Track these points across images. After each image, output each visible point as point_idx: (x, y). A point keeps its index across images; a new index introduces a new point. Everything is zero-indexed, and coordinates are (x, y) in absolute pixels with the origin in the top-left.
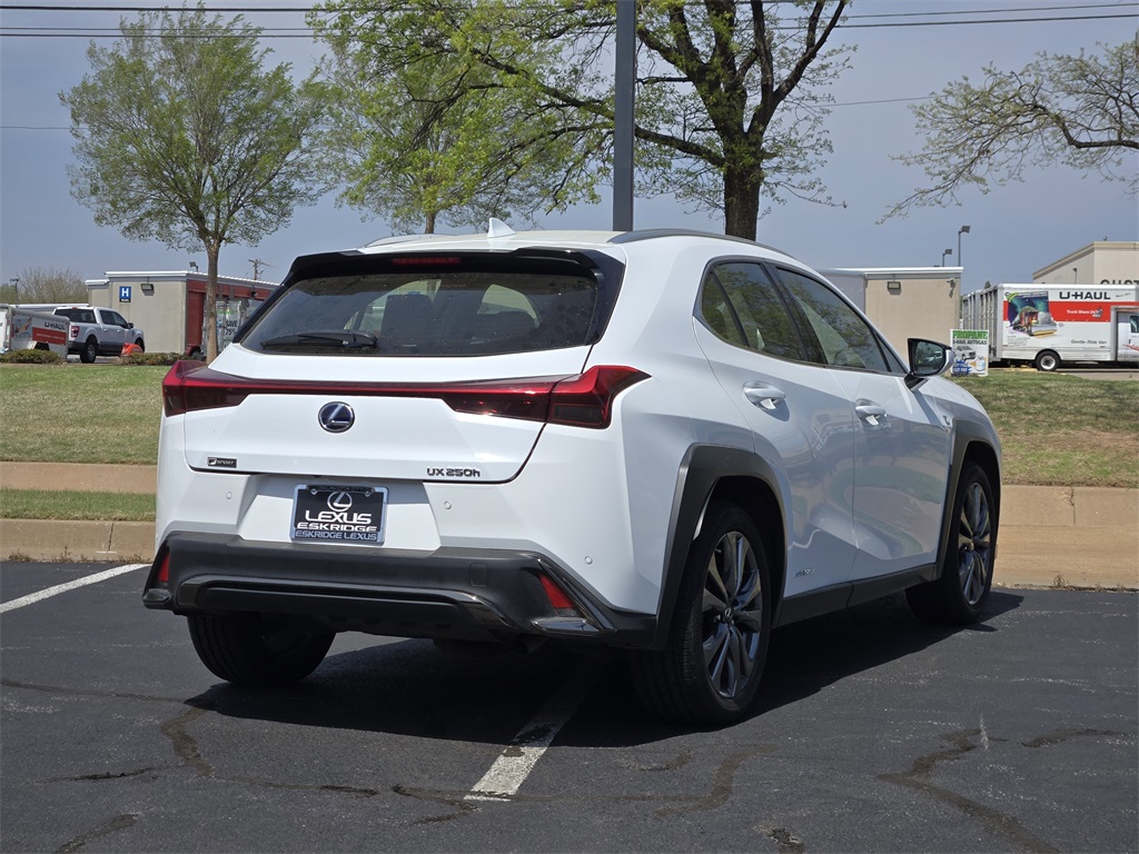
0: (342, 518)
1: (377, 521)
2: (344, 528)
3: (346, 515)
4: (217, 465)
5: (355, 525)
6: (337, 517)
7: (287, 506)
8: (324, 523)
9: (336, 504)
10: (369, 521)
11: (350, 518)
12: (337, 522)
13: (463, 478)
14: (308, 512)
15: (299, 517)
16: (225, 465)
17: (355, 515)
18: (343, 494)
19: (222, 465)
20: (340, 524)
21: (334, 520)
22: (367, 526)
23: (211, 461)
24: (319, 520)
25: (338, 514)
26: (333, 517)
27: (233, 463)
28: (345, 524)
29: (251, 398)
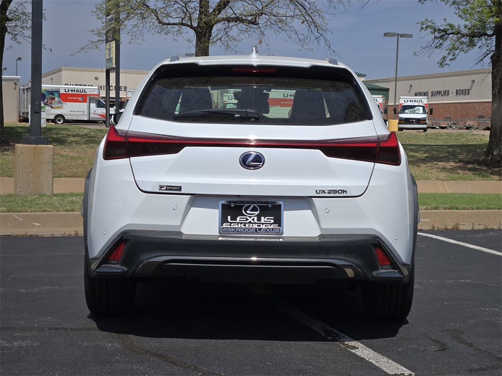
0: (253, 220)
1: (278, 221)
2: (255, 226)
3: (256, 218)
4: (166, 189)
5: (263, 224)
6: (250, 220)
7: (215, 214)
8: (241, 223)
9: (248, 212)
10: (272, 221)
11: (259, 219)
12: (250, 222)
13: (337, 195)
14: (229, 217)
15: (224, 220)
16: (174, 190)
17: (263, 218)
18: (252, 206)
19: (171, 190)
20: (253, 223)
21: (248, 221)
22: (271, 224)
23: (161, 187)
24: (238, 221)
25: (251, 217)
26: (247, 219)
27: (180, 188)
28: (255, 223)
29: (186, 149)
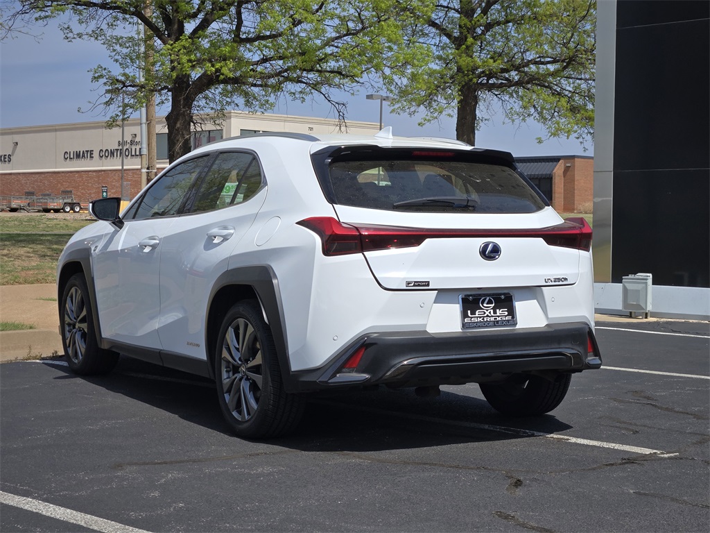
0: (490, 313)
1: (512, 312)
2: (492, 319)
3: (492, 311)
4: (414, 286)
5: (498, 316)
6: (487, 313)
7: (456, 309)
8: (480, 317)
9: (485, 305)
10: (506, 313)
11: (495, 312)
12: (488, 316)
13: (561, 283)
14: (469, 312)
15: (465, 315)
16: (422, 286)
17: (498, 310)
19: (419, 285)
20: (490, 317)
21: (485, 315)
22: (506, 316)
23: (408, 283)
24: (477, 315)
25: (487, 311)
26: (485, 313)
27: (427, 284)
28: (492, 316)
29: (428, 241)
